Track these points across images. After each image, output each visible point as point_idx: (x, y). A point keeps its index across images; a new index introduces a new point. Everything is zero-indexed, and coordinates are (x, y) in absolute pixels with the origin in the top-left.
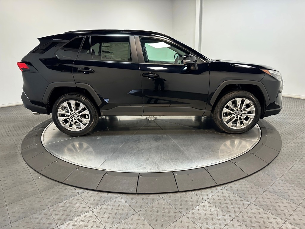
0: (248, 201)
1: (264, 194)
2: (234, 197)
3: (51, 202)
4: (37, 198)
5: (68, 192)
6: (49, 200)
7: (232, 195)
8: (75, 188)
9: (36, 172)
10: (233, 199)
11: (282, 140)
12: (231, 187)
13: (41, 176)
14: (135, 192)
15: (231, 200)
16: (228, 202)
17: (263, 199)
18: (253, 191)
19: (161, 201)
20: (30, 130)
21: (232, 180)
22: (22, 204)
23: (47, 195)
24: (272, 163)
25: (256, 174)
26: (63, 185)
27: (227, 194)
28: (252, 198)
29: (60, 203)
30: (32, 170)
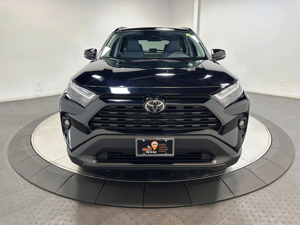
0: (273, 217)
1: (290, 207)
2: (256, 211)
3: (41, 218)
4: (25, 213)
5: (62, 205)
6: (39, 216)
7: (253, 210)
8: (70, 200)
9: (24, 180)
10: (256, 214)
11: (294, 143)
12: (251, 199)
13: (30, 184)
14: (142, 207)
15: (254, 216)
16: (251, 219)
17: (290, 214)
18: (277, 204)
19: (172, 217)
20: (19, 130)
21: (251, 191)
22: (6, 222)
23: (36, 209)
24: (289, 169)
25: (275, 183)
26: (56, 196)
27: (247, 208)
28: (276, 212)
29: (52, 220)
30: (19, 176)
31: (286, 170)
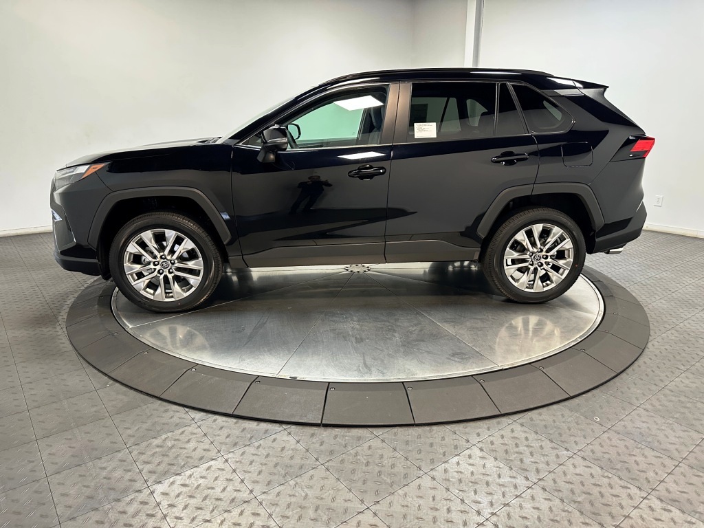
0: (568, 450)
1: (606, 435)
2: (536, 440)
3: (134, 436)
4: (104, 426)
5: (172, 417)
6: (129, 432)
7: (532, 436)
8: (187, 409)
9: (100, 374)
10: (536, 445)
11: (651, 325)
12: (531, 419)
13: (111, 382)
14: (320, 422)
15: (531, 447)
16: (524, 451)
17: (602, 446)
18: (581, 430)
19: (376, 443)
20: (86, 286)
21: (536, 406)
22: (70, 439)
23: (124, 421)
24: (626, 371)
25: (589, 394)
26: (160, 402)
27: (521, 433)
28: (576, 443)
29: (154, 440)
30: (91, 368)
31: (619, 372)
